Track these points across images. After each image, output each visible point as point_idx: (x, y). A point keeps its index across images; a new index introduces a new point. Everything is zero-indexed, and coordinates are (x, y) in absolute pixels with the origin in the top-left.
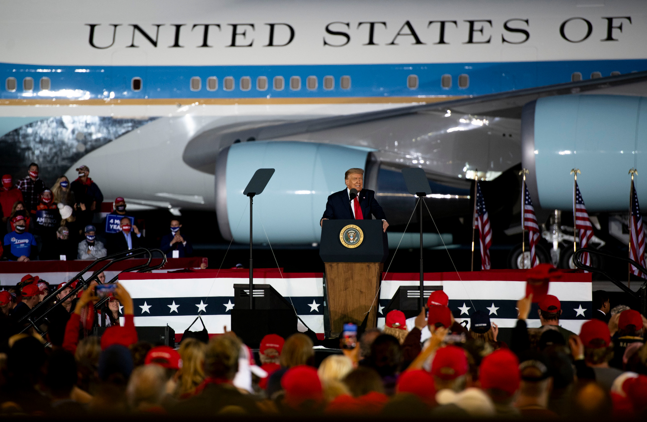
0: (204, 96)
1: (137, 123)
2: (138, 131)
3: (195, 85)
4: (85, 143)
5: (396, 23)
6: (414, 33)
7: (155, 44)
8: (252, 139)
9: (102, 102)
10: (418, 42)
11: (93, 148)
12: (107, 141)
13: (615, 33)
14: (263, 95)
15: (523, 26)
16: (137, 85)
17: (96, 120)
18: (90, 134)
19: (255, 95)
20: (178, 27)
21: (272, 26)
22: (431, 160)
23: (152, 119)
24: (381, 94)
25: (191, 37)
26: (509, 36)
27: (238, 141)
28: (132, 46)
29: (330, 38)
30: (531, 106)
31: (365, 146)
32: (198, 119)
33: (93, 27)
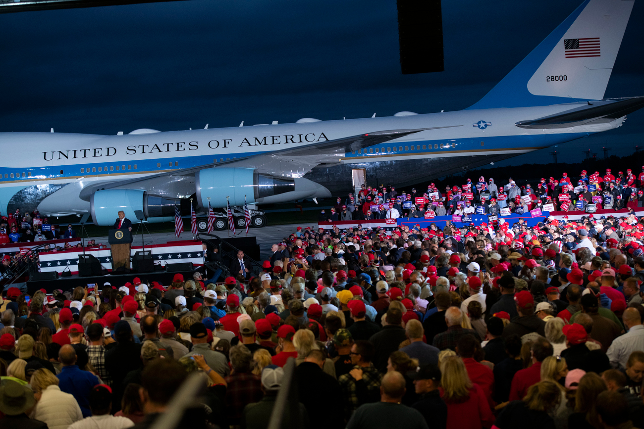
0: (86, 175)
1: (63, 186)
2: (63, 188)
3: (82, 171)
4: (45, 194)
5: (152, 145)
6: (158, 148)
7: (67, 158)
8: (103, 189)
9: (50, 179)
10: (160, 151)
11: (48, 195)
12: (52, 193)
13: (227, 145)
14: (107, 173)
15: (196, 144)
16: (62, 172)
17: (48, 185)
18: (47, 190)
19: (103, 173)
20: (75, 151)
21: (108, 149)
22: (166, 192)
23: (68, 184)
24: (148, 170)
25: (80, 155)
26: (191, 147)
27: (98, 190)
28: (59, 159)
29: (129, 152)
30: (198, 172)
31: (143, 189)
32: (84, 183)
33: (45, 153)
